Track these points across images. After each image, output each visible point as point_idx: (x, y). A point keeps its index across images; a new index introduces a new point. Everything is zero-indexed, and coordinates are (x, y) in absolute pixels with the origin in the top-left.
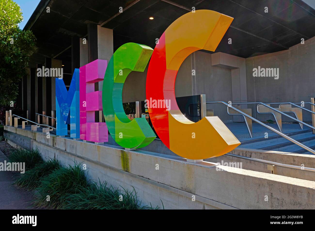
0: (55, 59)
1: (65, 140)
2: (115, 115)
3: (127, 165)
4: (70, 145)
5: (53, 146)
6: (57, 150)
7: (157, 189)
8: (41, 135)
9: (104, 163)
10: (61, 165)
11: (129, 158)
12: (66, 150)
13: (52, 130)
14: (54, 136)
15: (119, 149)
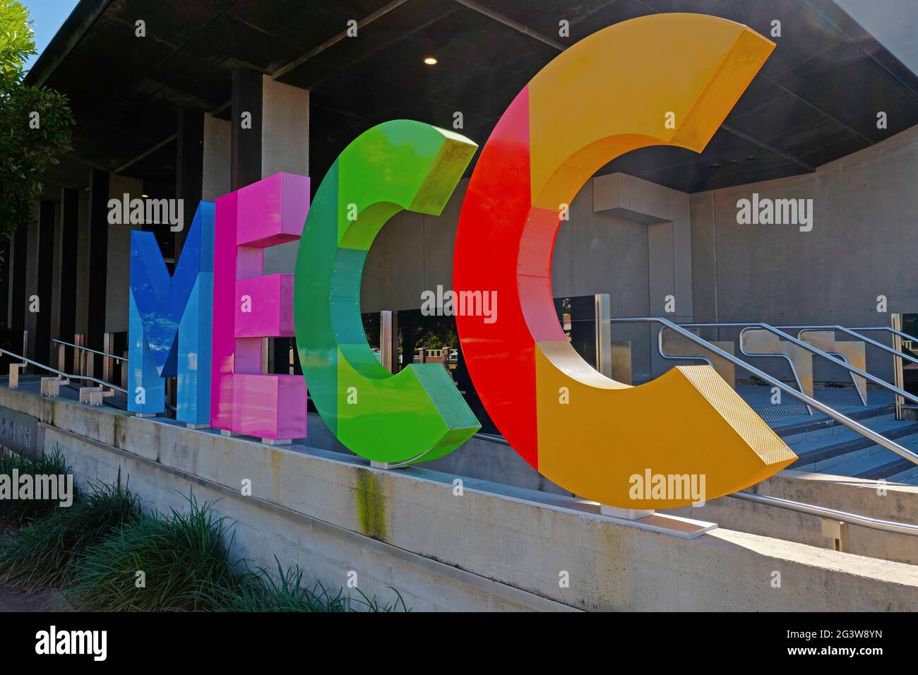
0: (120, 174)
1: (158, 428)
2: (339, 351)
3: (376, 516)
4: (175, 446)
5: (115, 446)
6: (128, 460)
7: (487, 601)
8: (75, 408)
9: (294, 507)
10: (140, 509)
11: (386, 493)
12: (158, 460)
13: (110, 394)
14: (119, 413)
15: (351, 465)
